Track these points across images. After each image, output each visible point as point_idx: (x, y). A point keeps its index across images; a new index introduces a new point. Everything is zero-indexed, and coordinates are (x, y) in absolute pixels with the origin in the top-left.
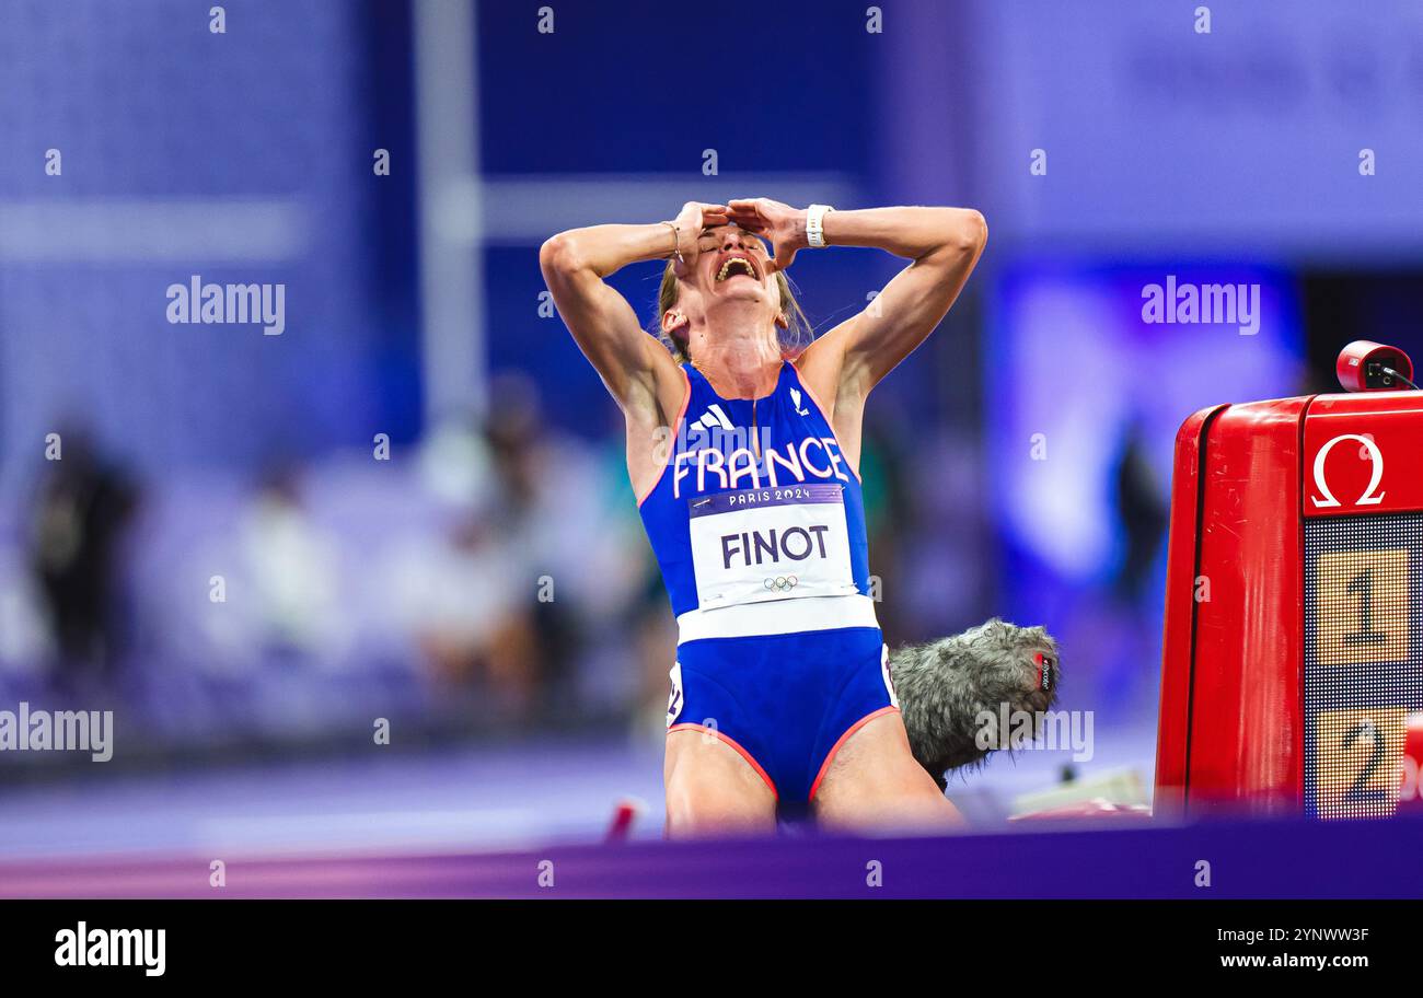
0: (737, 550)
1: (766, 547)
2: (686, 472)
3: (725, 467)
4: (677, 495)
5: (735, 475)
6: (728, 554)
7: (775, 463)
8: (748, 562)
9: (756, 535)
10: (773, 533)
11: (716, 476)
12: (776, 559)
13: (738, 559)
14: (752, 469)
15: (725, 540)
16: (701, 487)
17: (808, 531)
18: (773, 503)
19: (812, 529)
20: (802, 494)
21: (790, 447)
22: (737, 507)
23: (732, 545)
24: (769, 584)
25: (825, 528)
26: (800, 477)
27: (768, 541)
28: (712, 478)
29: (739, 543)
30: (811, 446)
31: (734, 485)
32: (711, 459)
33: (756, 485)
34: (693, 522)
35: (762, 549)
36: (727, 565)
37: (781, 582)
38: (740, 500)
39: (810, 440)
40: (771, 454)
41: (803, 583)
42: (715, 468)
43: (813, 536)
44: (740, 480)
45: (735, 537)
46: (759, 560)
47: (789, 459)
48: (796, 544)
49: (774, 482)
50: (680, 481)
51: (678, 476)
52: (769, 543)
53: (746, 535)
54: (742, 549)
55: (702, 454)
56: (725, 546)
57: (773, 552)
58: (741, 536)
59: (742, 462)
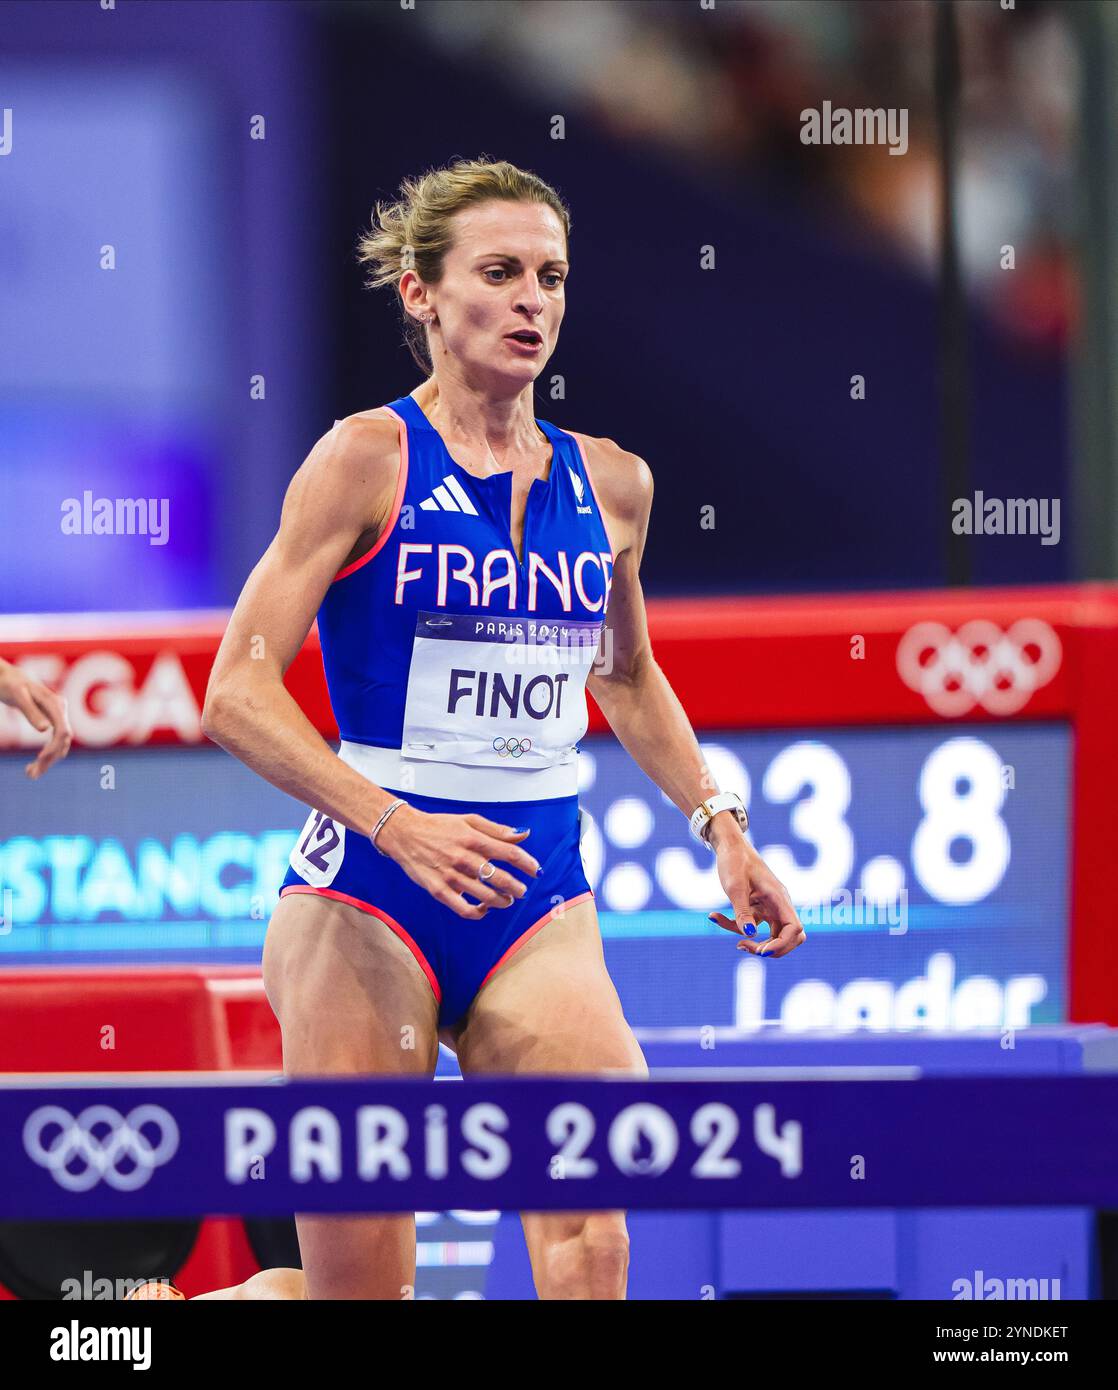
0: (468, 692)
1: (508, 696)
2: (416, 575)
3: (477, 575)
4: (399, 600)
5: (490, 587)
6: (455, 694)
7: (539, 573)
8: (480, 711)
9: (498, 678)
10: (518, 678)
11: (466, 587)
12: (514, 715)
13: (467, 703)
14: (510, 579)
15: (456, 674)
16: (442, 601)
17: (553, 679)
21: (562, 556)
22: (484, 637)
23: (463, 683)
24: (499, 744)
25: (566, 677)
26: (567, 607)
27: (510, 690)
28: (458, 590)
29: (472, 684)
30: (588, 564)
31: (486, 602)
32: (456, 562)
33: (512, 605)
34: (418, 640)
35: (501, 698)
36: (452, 709)
37: (513, 744)
38: (489, 629)
39: (585, 557)
40: (535, 560)
42: (458, 575)
43: (555, 686)
44: (495, 594)
45: (471, 674)
46: (494, 713)
47: (560, 579)
48: (540, 698)
49: (532, 606)
50: (408, 584)
51: (403, 577)
52: (511, 692)
53: (483, 676)
54: (475, 692)
55: (444, 551)
56: (454, 683)
57: (513, 704)
58: (477, 676)
59: (499, 568)
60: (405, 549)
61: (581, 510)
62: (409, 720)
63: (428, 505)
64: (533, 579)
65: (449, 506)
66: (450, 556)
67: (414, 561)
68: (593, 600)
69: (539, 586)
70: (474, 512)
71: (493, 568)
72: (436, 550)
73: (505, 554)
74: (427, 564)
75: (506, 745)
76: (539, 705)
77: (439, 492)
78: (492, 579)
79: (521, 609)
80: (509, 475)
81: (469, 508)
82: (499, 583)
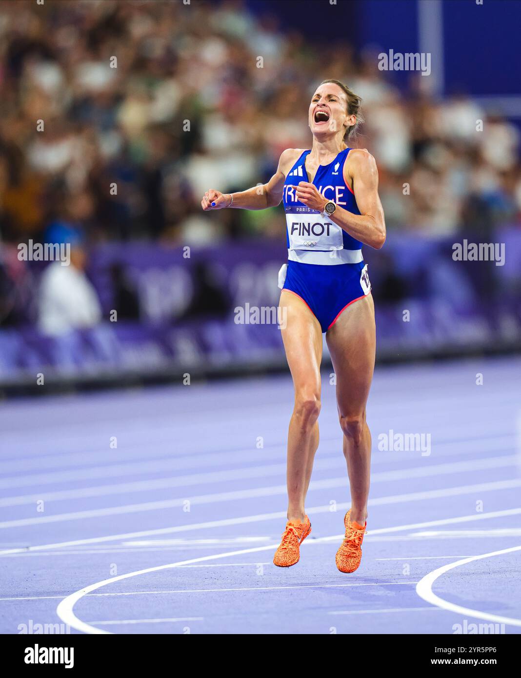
18: (311, 212)
19: (325, 224)
41: (319, 245)
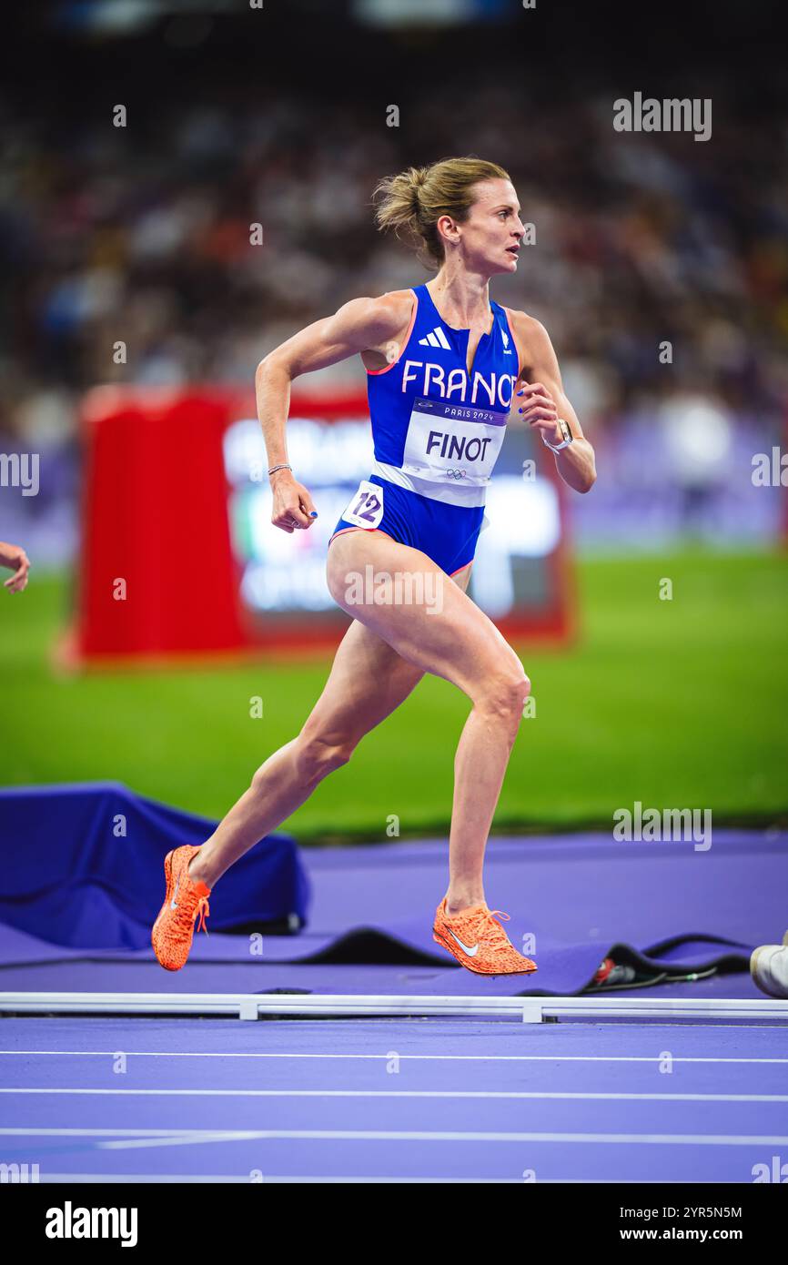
0: (438, 444)
1: (456, 448)
2: (413, 378)
3: (445, 381)
4: (404, 390)
5: (451, 388)
6: (431, 444)
7: (479, 383)
8: (443, 455)
9: (454, 438)
10: (464, 439)
11: (438, 387)
12: (459, 458)
13: (436, 450)
14: (463, 385)
15: (432, 434)
16: (426, 393)
17: (481, 440)
18: (471, 420)
19: (483, 440)
20: (488, 418)
21: (493, 376)
22: (449, 416)
23: (436, 439)
24: (449, 472)
25: (489, 440)
26: (492, 403)
27: (459, 444)
28: (434, 388)
29: (441, 440)
30: (506, 381)
31: (448, 396)
32: (435, 373)
33: (463, 399)
34: (413, 412)
35: (454, 448)
36: (428, 452)
37: (457, 473)
38: (452, 412)
39: (505, 377)
40: (478, 376)
42: (435, 380)
43: (483, 444)
44: (453, 392)
45: (440, 435)
47: (491, 388)
48: (473, 451)
49: (474, 401)
50: (408, 382)
51: (406, 378)
53: (447, 436)
54: (442, 444)
55: (429, 366)
56: (431, 438)
57: (460, 453)
58: (444, 436)
59: (457, 379)
60: (409, 363)
61: (505, 352)
62: (406, 455)
63: (423, 342)
64: (475, 386)
65: (435, 344)
66: (431, 369)
67: (412, 370)
68: (506, 400)
69: (478, 390)
70: (449, 348)
71: (454, 378)
72: (424, 366)
73: (462, 372)
74: (419, 372)
75: (454, 473)
76: (472, 454)
77: (430, 336)
78: (453, 384)
79: (468, 403)
80: (469, 330)
81: (446, 346)
82: (457, 387)
